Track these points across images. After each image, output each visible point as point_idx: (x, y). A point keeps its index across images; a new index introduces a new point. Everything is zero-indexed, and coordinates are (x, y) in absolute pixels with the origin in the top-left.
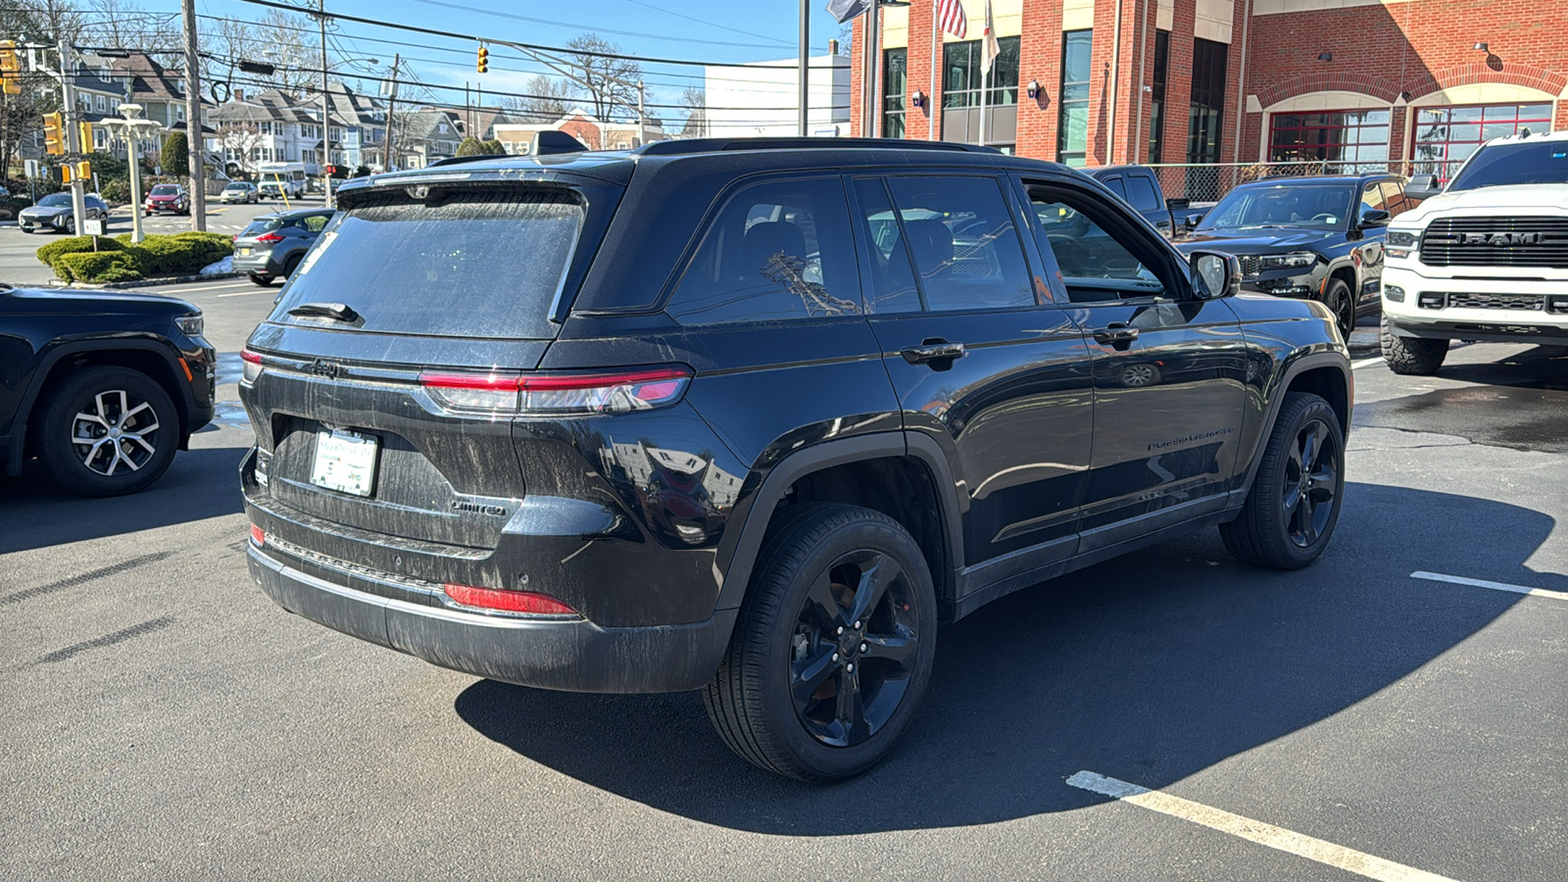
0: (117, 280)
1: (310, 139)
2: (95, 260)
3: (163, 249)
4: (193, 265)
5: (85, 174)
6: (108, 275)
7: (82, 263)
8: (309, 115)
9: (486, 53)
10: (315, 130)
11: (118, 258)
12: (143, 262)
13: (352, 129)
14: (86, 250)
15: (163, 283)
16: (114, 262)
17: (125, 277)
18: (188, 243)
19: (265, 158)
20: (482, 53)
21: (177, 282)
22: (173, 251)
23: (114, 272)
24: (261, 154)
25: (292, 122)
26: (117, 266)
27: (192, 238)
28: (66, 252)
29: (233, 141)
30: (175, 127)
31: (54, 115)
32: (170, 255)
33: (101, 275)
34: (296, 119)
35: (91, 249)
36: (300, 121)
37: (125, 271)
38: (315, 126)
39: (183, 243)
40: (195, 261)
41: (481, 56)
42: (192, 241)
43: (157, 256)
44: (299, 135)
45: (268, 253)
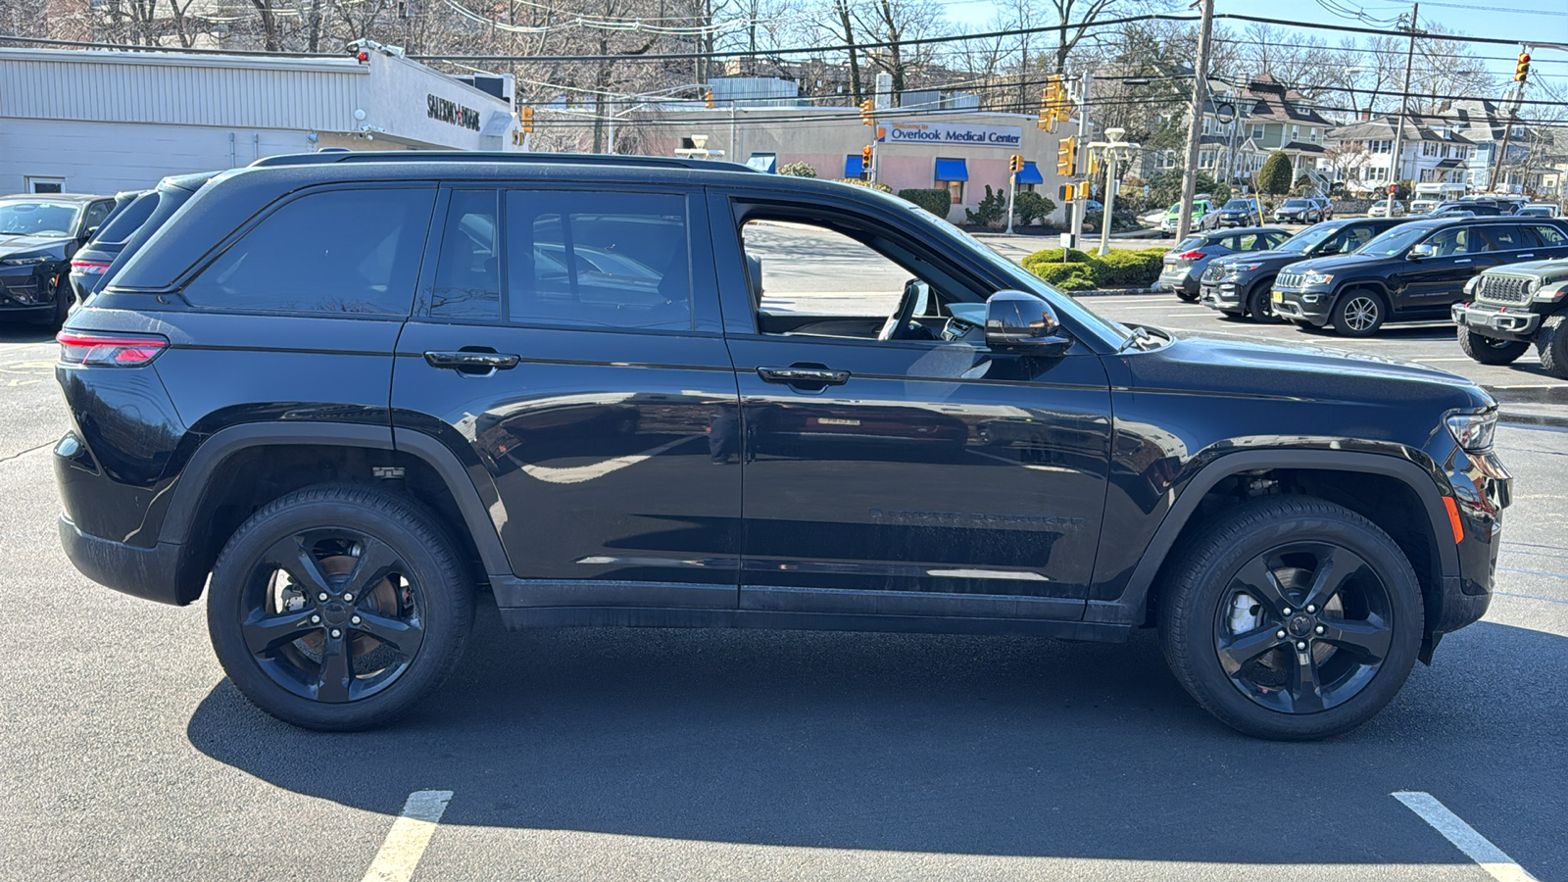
0: (1073, 288)
1: (1432, 158)
2: (1059, 270)
3: (1119, 263)
4: (1145, 279)
5: (1084, 193)
6: (1066, 284)
7: (1048, 272)
8: (1436, 132)
9: (1527, 59)
10: (1439, 149)
11: (1080, 269)
12: (1099, 274)
13: (1482, 146)
14: (1058, 261)
15: (1112, 294)
16: (1075, 273)
17: (1080, 287)
18: (1143, 258)
19: (1380, 177)
20: (1522, 59)
21: (1126, 294)
22: (1127, 265)
23: (1072, 281)
24: (1376, 174)
25: (1415, 140)
26: (1077, 276)
27: (1150, 253)
28: (1041, 261)
29: (1348, 160)
30: (1287, 147)
31: (1068, 140)
32: (1124, 268)
33: (1060, 284)
34: (1420, 137)
35: (1061, 260)
36: (1424, 139)
37: (1081, 281)
38: (1440, 144)
39: (1140, 258)
40: (1148, 275)
41: (1520, 62)
42: (1149, 256)
43: (1113, 269)
44: (1420, 154)
45: (1187, 270)
